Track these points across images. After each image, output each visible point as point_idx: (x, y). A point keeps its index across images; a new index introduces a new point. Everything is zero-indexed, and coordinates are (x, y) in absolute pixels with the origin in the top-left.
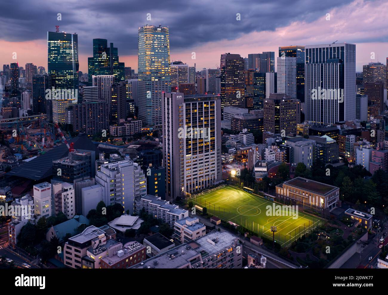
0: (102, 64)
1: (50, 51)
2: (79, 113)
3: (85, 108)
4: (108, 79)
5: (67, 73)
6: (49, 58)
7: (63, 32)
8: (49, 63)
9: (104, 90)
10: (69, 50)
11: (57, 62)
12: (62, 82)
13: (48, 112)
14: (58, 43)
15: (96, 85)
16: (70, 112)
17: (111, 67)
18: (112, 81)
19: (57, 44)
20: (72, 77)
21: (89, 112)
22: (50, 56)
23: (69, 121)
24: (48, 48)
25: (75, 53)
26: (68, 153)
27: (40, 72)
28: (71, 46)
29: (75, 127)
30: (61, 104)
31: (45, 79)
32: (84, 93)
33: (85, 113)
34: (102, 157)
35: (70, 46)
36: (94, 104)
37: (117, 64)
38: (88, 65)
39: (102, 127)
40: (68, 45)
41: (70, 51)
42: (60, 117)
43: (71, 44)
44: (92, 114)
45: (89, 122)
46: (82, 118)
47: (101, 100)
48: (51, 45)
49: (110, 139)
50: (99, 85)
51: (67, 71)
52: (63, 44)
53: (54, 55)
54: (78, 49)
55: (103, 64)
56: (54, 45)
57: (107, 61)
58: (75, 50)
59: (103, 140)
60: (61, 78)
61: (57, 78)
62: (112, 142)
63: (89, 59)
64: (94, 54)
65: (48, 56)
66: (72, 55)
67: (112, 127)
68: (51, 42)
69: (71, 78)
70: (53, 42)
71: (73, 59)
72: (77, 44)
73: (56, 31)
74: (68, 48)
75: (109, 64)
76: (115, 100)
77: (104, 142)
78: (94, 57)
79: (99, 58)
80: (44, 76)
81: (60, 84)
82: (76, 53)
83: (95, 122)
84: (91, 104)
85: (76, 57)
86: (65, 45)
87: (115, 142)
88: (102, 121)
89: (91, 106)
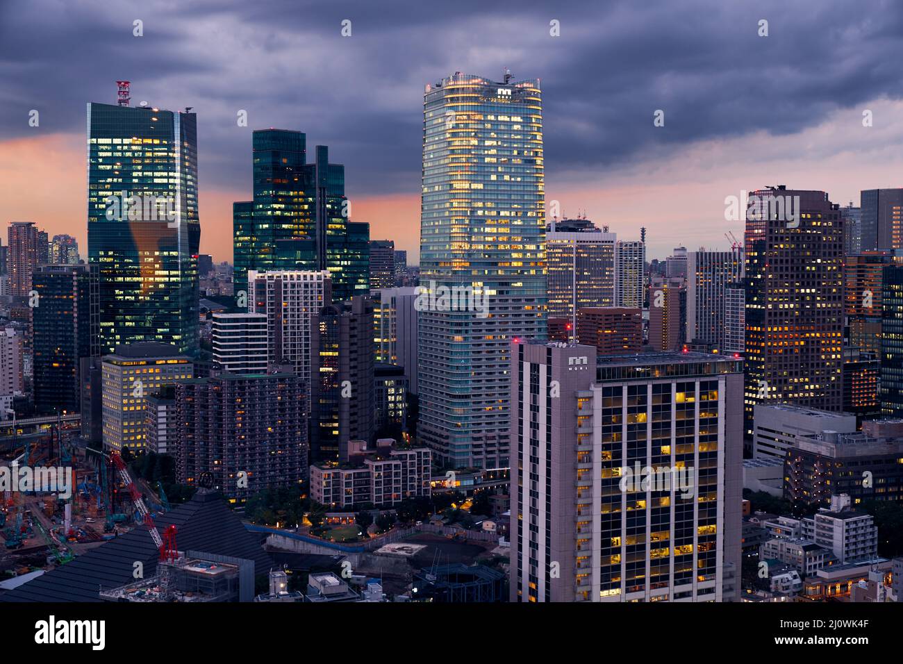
0: (284, 226)
1: (96, 176)
2: (198, 413)
3: (219, 395)
4: (306, 286)
5: (157, 259)
6: (91, 205)
7: (143, 104)
8: (90, 223)
9: (293, 327)
10: (165, 174)
12: (137, 296)
13: (87, 405)
14: (125, 148)
15: (261, 308)
16: (164, 408)
17: (318, 238)
18: (320, 292)
19: (122, 151)
20: (176, 276)
21: (234, 413)
22: (95, 194)
23: (160, 445)
24: (91, 164)
25: (187, 186)
26: (156, 563)
27: (61, 255)
28: (174, 158)
29: (181, 466)
30: (131, 379)
31: (78, 281)
32: (216, 339)
33: (221, 413)
34: (279, 584)
35: (168, 158)
36: (252, 381)
37: (340, 230)
38: (235, 231)
39: (281, 471)
40: (160, 154)
41: (168, 177)
42: (128, 427)
43: (174, 152)
44: (244, 419)
45: (232, 450)
46: (207, 431)
47: (280, 367)
48: (101, 154)
49: (309, 518)
50: (272, 310)
51: (157, 253)
52: (144, 152)
53: (110, 193)
54: (196, 171)
55: (288, 229)
56: (109, 154)
57: (304, 218)
58: (186, 174)
59: (284, 519)
60: (136, 279)
61: (120, 279)
62: (317, 530)
63: (238, 207)
64: (258, 188)
65: (90, 196)
66: (174, 191)
67: (321, 471)
68: (101, 141)
69: (172, 279)
70: (108, 141)
71: (178, 207)
72: (195, 152)
73: (120, 101)
74: (160, 167)
75: (312, 227)
76: (331, 369)
77: (287, 526)
78: (258, 200)
79: (275, 206)
80: (75, 270)
81: (132, 301)
82: (190, 187)
83: (254, 448)
84: (240, 382)
85: (190, 202)
86: (149, 154)
87: (328, 528)
88: (280, 446)
89: (242, 388)
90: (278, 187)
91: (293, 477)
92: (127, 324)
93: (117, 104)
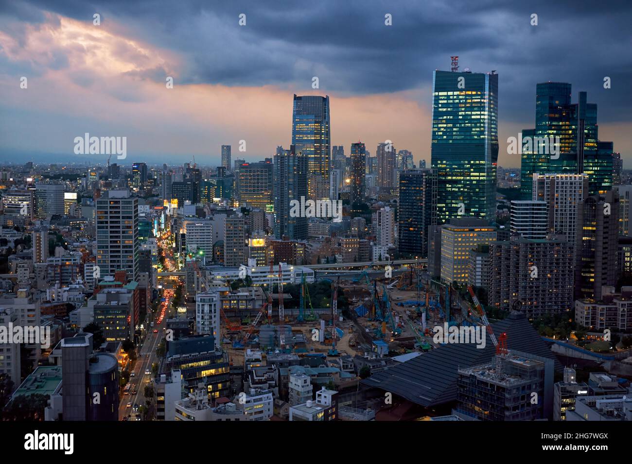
1: (437, 115)
2: (504, 263)
3: (518, 252)
4: (571, 183)
5: (472, 165)
6: (434, 132)
7: (466, 70)
8: (433, 144)
9: (562, 210)
10: (479, 113)
11: (451, 142)
12: (459, 188)
13: (432, 254)
14: (455, 97)
15: (541, 198)
16: (480, 258)
17: (578, 152)
18: (580, 188)
19: (453, 99)
20: (483, 177)
21: (526, 264)
22: (436, 126)
24: (434, 107)
25: (491, 120)
27: (403, 163)
28: (484, 103)
29: (492, 295)
30: (460, 239)
32: (512, 216)
33: (518, 264)
34: (571, 377)
35: (481, 102)
36: (538, 244)
40: (476, 100)
41: (481, 115)
42: (457, 269)
43: (484, 99)
45: (525, 287)
47: (557, 236)
48: (440, 102)
49: (575, 334)
50: (548, 199)
51: (472, 162)
52: (466, 99)
53: (445, 125)
56: (445, 102)
57: (569, 139)
58: (491, 112)
59: (559, 333)
60: (459, 178)
61: (449, 178)
62: (580, 342)
63: (525, 133)
64: (539, 120)
65: (434, 128)
66: (484, 123)
67: (583, 305)
68: (441, 94)
69: (481, 178)
70: (445, 93)
71: (486, 133)
72: (497, 99)
73: (452, 69)
75: (574, 145)
77: (561, 338)
78: (538, 128)
79: (550, 132)
80: (424, 172)
81: (456, 192)
82: (494, 120)
83: (538, 287)
84: (531, 244)
85: (493, 130)
86: (470, 101)
87: (589, 342)
88: (555, 287)
89: (532, 249)
90: (552, 119)
91: (563, 307)
92: (453, 205)
93: (451, 71)
